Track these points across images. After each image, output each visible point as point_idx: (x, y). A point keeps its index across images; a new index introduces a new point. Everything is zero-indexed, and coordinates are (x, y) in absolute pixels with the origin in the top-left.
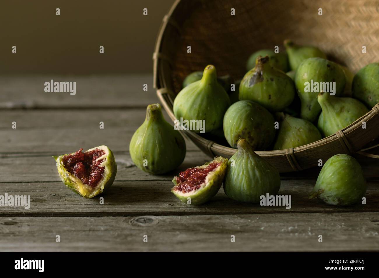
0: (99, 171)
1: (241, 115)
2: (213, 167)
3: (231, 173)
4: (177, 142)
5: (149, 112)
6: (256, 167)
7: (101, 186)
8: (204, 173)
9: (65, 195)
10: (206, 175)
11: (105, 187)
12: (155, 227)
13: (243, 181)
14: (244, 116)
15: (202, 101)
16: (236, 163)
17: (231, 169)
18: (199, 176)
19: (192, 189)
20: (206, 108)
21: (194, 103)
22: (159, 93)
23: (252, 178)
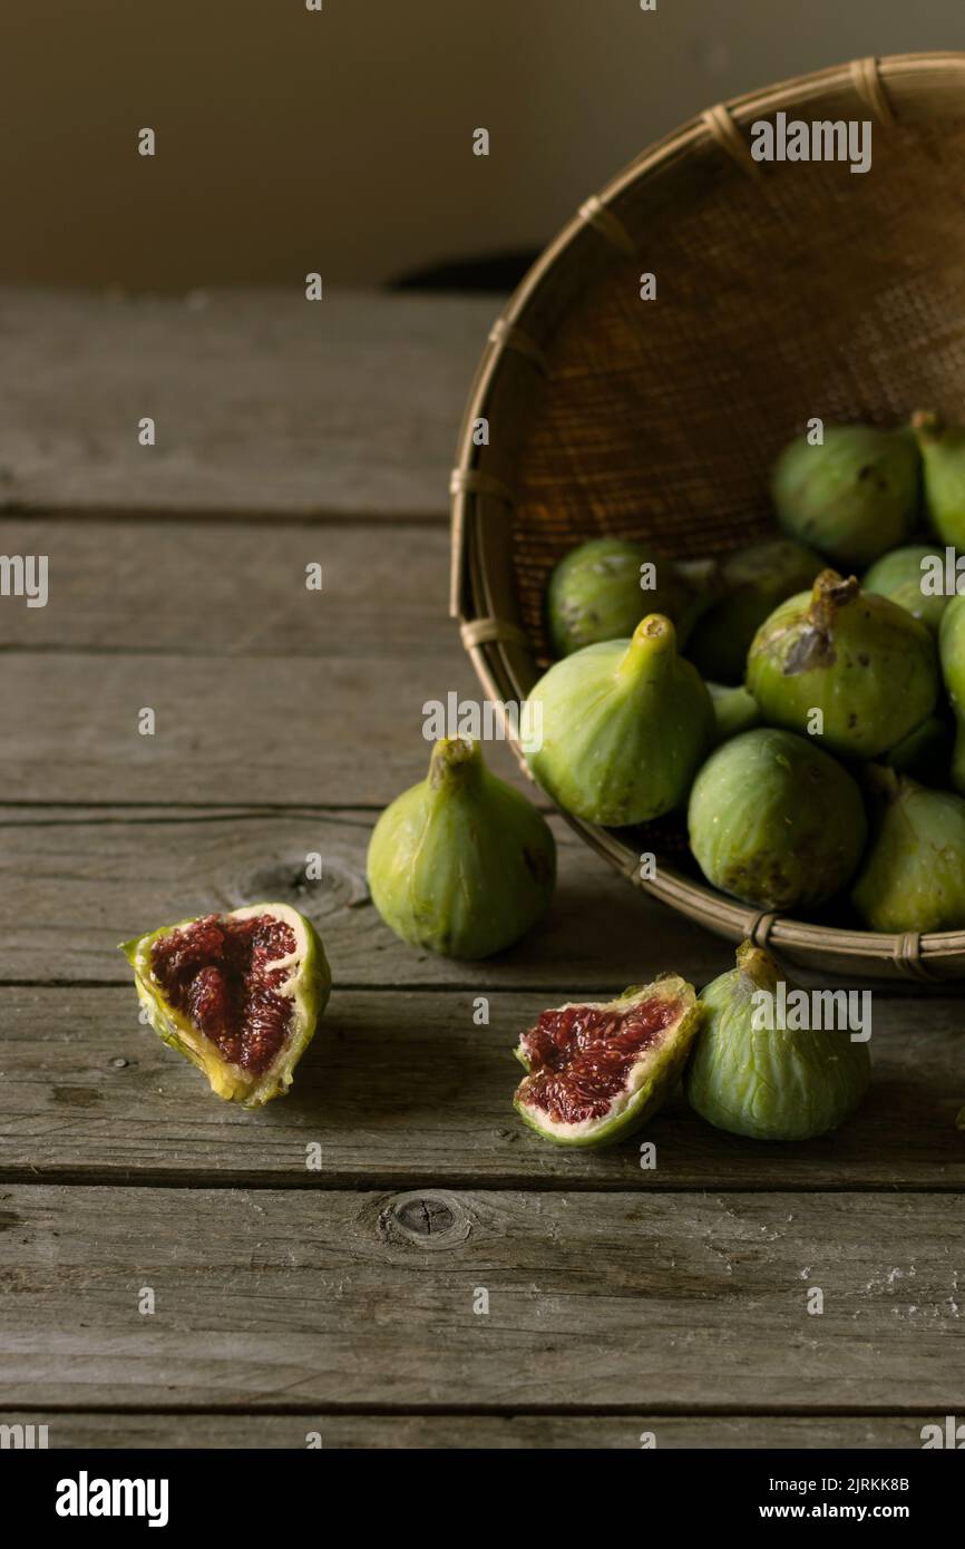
0: (275, 1011)
1: (753, 806)
2: (653, 1021)
3: (712, 1057)
4: (529, 862)
5: (438, 766)
6: (794, 1049)
7: (283, 1069)
8: (625, 1054)
9: (159, 1065)
10: (630, 1062)
11: (295, 1074)
12: (460, 1255)
13: (750, 1093)
14: (763, 810)
15: (622, 739)
16: (731, 1023)
17: (711, 1040)
18: (605, 1060)
19: (584, 1116)
20: (635, 763)
21: (594, 743)
22: (470, 634)
23: (780, 1085)
